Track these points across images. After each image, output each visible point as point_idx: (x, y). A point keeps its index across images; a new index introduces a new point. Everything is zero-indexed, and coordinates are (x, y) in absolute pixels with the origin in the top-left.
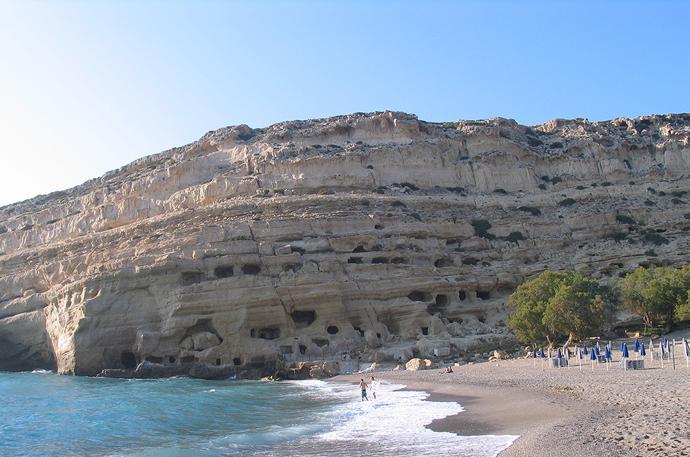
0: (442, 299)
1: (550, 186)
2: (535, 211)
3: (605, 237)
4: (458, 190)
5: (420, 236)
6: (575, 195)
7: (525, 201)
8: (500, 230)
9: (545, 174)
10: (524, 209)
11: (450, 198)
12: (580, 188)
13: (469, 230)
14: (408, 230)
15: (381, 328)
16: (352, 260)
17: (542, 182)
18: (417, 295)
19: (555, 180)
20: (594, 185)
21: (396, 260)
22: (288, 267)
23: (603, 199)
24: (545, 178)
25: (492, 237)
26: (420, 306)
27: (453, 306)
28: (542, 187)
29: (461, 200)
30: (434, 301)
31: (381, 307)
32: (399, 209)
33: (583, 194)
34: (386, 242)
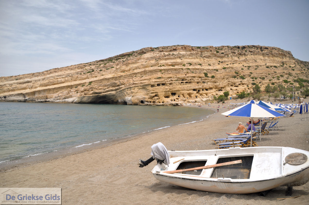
0: (199, 91)
1: (221, 64)
2: (217, 70)
3: (232, 77)
4: (200, 65)
5: (194, 77)
6: (226, 66)
7: (215, 68)
8: (209, 75)
9: (219, 60)
10: (215, 70)
11: (198, 67)
12: (227, 65)
13: (203, 75)
14: (192, 76)
15: (188, 96)
16: (182, 83)
17: (219, 63)
18: (194, 90)
19: (222, 62)
20: (230, 64)
21: (190, 82)
22: (170, 84)
23: (232, 68)
24: (219, 62)
25: (208, 77)
26: (195, 92)
27: (201, 92)
28: (219, 64)
29: (201, 67)
30: (197, 91)
31: (188, 92)
32: (189, 70)
33: (228, 66)
34: (187, 78)
